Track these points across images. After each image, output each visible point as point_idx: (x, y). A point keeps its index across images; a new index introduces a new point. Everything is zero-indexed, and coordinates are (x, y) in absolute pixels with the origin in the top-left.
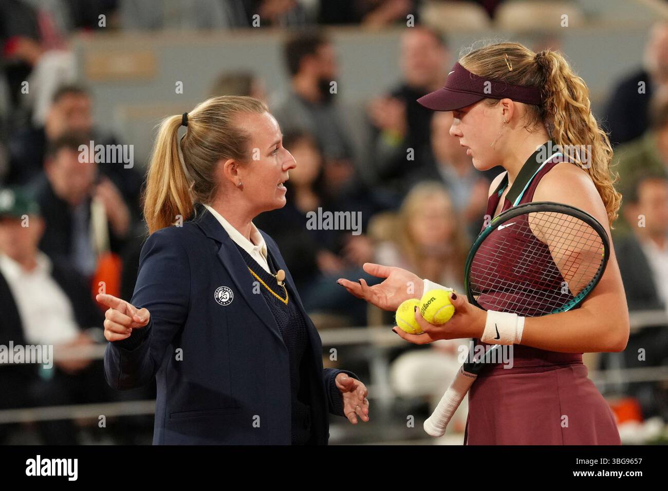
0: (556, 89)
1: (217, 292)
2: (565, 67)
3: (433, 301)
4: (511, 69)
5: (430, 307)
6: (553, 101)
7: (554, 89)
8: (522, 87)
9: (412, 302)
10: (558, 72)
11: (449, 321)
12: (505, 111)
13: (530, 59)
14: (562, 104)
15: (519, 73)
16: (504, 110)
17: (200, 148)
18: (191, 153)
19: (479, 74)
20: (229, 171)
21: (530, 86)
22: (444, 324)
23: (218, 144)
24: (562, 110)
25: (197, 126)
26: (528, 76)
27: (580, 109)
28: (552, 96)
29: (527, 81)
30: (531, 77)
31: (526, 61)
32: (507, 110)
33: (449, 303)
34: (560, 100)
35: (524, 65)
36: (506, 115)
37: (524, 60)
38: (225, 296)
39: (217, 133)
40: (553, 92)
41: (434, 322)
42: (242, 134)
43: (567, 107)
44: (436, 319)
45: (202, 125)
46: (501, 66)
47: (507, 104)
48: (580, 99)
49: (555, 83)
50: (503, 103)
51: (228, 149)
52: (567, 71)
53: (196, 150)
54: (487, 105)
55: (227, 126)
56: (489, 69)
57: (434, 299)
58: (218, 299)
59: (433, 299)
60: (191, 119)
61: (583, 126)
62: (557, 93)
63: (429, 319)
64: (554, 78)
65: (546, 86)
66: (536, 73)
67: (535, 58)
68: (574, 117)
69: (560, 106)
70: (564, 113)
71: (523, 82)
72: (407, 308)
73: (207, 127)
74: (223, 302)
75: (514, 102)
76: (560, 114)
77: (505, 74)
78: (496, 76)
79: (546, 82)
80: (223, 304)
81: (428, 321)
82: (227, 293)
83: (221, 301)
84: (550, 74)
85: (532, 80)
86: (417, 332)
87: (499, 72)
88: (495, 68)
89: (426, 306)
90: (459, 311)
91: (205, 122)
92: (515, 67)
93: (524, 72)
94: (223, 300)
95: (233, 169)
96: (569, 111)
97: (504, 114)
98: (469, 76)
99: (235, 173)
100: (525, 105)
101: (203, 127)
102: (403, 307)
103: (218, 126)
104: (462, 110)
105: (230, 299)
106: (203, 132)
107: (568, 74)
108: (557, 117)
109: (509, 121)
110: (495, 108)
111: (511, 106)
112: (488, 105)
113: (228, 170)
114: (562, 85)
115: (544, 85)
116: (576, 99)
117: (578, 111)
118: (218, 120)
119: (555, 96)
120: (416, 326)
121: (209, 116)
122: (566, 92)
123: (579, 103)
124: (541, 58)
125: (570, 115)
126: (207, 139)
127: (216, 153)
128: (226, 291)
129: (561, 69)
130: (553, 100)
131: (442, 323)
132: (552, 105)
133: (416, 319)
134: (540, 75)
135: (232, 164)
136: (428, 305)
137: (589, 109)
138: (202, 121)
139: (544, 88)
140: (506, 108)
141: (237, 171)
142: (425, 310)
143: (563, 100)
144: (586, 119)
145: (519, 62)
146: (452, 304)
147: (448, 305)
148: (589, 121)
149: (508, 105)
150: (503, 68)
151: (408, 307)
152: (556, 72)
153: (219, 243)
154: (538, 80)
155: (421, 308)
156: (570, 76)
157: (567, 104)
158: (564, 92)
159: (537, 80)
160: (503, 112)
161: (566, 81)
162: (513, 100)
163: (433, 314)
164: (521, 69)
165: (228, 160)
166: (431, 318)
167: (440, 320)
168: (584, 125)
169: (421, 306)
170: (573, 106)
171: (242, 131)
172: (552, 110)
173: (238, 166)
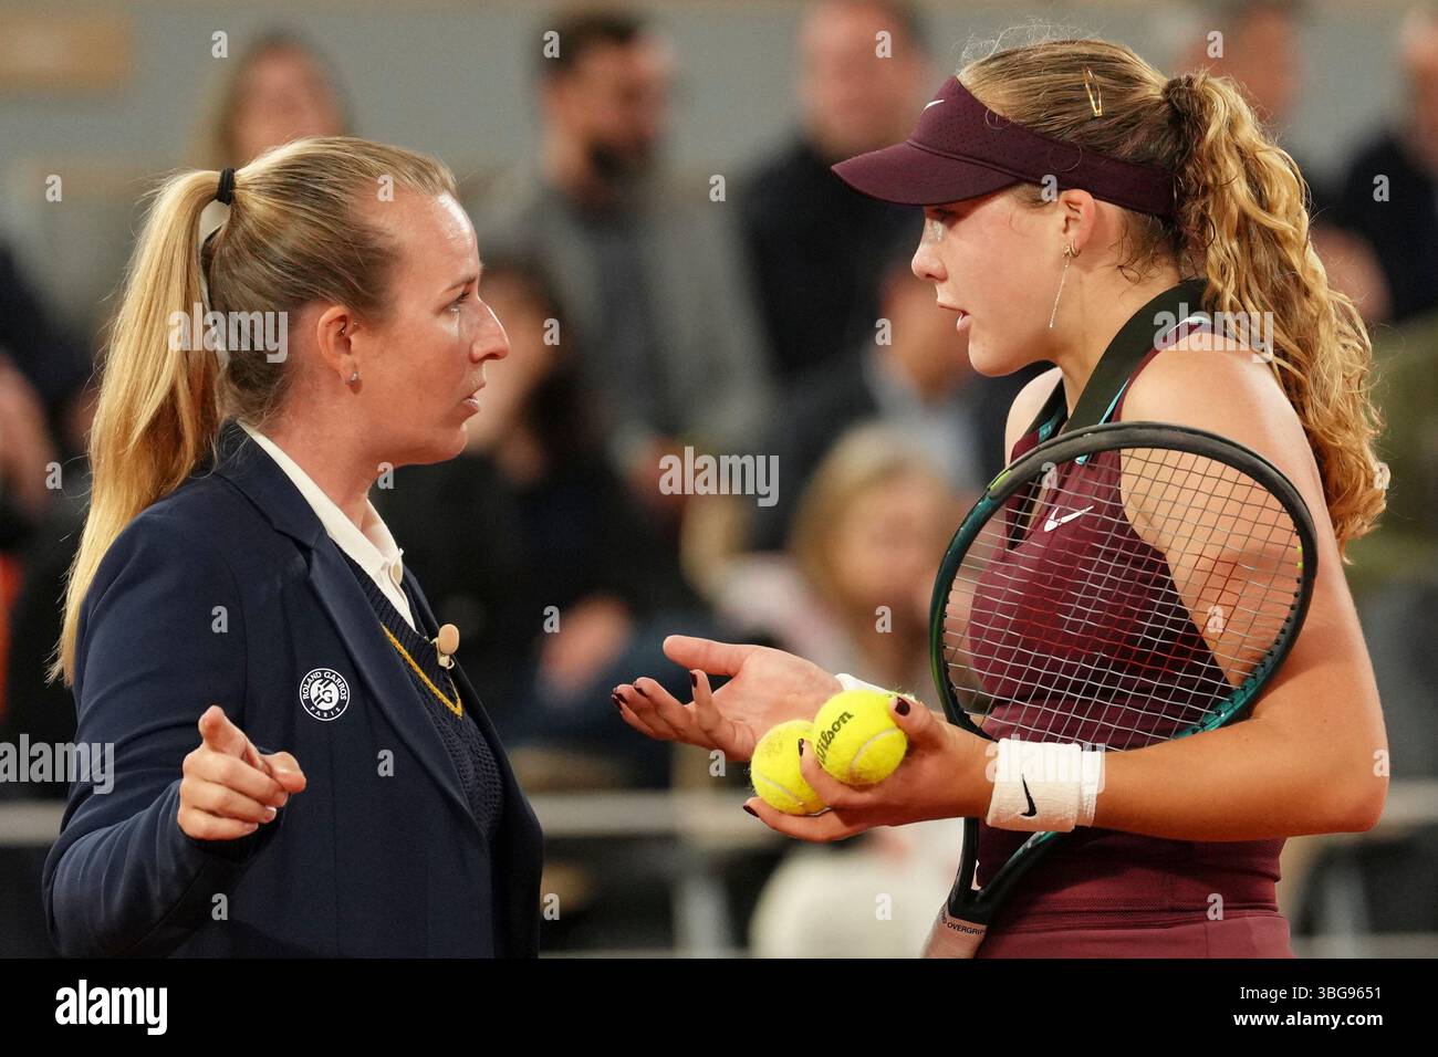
0: (1215, 179)
1: (306, 682)
2: (1242, 120)
3: (845, 722)
4: (1098, 112)
5: (839, 738)
6: (1207, 210)
7: (1210, 179)
8: (1125, 162)
9: (792, 729)
10: (1225, 132)
11: (895, 773)
12: (1071, 223)
13: (1151, 92)
14: (1231, 219)
15: (1119, 123)
16: (1067, 220)
17: (258, 265)
18: (232, 276)
19: (1010, 116)
20: (332, 337)
21: (1143, 165)
22: (880, 784)
23: (310, 260)
24: (1229, 237)
25: (258, 205)
26: (1142, 135)
27: (1279, 236)
28: (1204, 195)
29: (1137, 151)
30: (1149, 139)
31: (1139, 96)
32: (1076, 220)
33: (891, 724)
34: (1225, 210)
35: (1134, 105)
36: (1073, 233)
37: (1134, 92)
38: (327, 694)
39: (316, 231)
40: (1206, 188)
41: (853, 779)
42: (379, 242)
43: (1244, 228)
44: (857, 770)
45: (271, 202)
46: (1069, 100)
47: (1080, 204)
48: (1281, 209)
49: (1214, 162)
50: (1068, 202)
51: (337, 277)
52: (1249, 132)
53: (247, 269)
54: (1021, 202)
55: (342, 216)
56: (1038, 105)
57: (850, 717)
58: (309, 702)
59: (846, 717)
60: (245, 186)
61: (1287, 281)
62: (1216, 190)
63: (839, 772)
64: (1211, 148)
65: (1190, 169)
66: (1163, 130)
67: (1166, 92)
68: (1263, 256)
69: (1225, 226)
70: (1235, 245)
71: (1127, 150)
72: (777, 747)
73: (287, 209)
74: (322, 712)
75: (1098, 202)
76: (1222, 248)
77: (1081, 123)
78: (1057, 127)
79: (1190, 155)
80: (322, 716)
81: (837, 776)
82: (332, 687)
83: (317, 709)
84: (1202, 137)
85: (1152, 147)
86: (812, 808)
87: (1067, 117)
88: (1056, 103)
89: (828, 737)
90: (919, 744)
91: (286, 197)
92: (1110, 109)
93: (1133, 125)
94: (323, 706)
95: (340, 334)
96: (1249, 240)
97: (1066, 230)
98: (983, 116)
99: (345, 344)
100: (1125, 212)
101: (278, 210)
102: (770, 744)
103: (317, 211)
104: (954, 207)
105: (341, 703)
106: (274, 221)
107: (1250, 141)
108: (1215, 255)
109: (1080, 252)
110: (1043, 214)
111: (1088, 210)
112: (1025, 202)
113: (327, 334)
114: (1232, 168)
115: (1182, 166)
116: (1268, 208)
117: (1274, 239)
118: (319, 195)
119: (1210, 197)
120: (806, 793)
121: (294, 180)
122: (1241, 189)
123: (1276, 217)
124: (1180, 91)
125: (1251, 252)
126: (283, 243)
127: (302, 283)
128: (331, 681)
129: (1232, 125)
130: (1205, 207)
131: (875, 782)
132: (1204, 220)
133: (805, 775)
134: (1173, 136)
135: (342, 318)
136: (832, 734)
137: (1304, 237)
138: (274, 193)
139: (1182, 172)
140: (1073, 215)
141: (350, 342)
142: (826, 748)
143: (1234, 211)
144: (1295, 260)
145: (1121, 95)
146: (899, 727)
147: (887, 730)
148: (1304, 268)
149: (1082, 209)
150: (1077, 107)
151: (781, 745)
152: (1218, 133)
153: (306, 550)
154: (1168, 148)
155: (815, 742)
156: (1255, 145)
157: (1245, 217)
158: (1236, 186)
159: (1165, 148)
160: (1063, 224)
161: (1243, 158)
162: (1096, 195)
163: (849, 757)
164: (1125, 115)
165: (332, 305)
166: (845, 770)
167: (869, 772)
168: (1290, 278)
169: (814, 739)
170: (1260, 226)
171: (381, 234)
172: (1202, 232)
173: (356, 329)
